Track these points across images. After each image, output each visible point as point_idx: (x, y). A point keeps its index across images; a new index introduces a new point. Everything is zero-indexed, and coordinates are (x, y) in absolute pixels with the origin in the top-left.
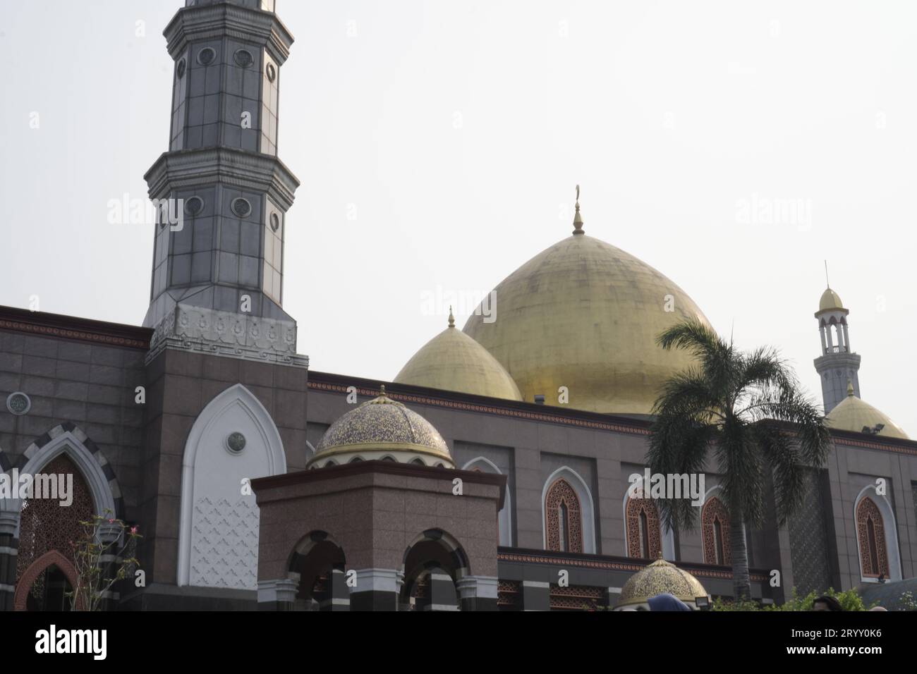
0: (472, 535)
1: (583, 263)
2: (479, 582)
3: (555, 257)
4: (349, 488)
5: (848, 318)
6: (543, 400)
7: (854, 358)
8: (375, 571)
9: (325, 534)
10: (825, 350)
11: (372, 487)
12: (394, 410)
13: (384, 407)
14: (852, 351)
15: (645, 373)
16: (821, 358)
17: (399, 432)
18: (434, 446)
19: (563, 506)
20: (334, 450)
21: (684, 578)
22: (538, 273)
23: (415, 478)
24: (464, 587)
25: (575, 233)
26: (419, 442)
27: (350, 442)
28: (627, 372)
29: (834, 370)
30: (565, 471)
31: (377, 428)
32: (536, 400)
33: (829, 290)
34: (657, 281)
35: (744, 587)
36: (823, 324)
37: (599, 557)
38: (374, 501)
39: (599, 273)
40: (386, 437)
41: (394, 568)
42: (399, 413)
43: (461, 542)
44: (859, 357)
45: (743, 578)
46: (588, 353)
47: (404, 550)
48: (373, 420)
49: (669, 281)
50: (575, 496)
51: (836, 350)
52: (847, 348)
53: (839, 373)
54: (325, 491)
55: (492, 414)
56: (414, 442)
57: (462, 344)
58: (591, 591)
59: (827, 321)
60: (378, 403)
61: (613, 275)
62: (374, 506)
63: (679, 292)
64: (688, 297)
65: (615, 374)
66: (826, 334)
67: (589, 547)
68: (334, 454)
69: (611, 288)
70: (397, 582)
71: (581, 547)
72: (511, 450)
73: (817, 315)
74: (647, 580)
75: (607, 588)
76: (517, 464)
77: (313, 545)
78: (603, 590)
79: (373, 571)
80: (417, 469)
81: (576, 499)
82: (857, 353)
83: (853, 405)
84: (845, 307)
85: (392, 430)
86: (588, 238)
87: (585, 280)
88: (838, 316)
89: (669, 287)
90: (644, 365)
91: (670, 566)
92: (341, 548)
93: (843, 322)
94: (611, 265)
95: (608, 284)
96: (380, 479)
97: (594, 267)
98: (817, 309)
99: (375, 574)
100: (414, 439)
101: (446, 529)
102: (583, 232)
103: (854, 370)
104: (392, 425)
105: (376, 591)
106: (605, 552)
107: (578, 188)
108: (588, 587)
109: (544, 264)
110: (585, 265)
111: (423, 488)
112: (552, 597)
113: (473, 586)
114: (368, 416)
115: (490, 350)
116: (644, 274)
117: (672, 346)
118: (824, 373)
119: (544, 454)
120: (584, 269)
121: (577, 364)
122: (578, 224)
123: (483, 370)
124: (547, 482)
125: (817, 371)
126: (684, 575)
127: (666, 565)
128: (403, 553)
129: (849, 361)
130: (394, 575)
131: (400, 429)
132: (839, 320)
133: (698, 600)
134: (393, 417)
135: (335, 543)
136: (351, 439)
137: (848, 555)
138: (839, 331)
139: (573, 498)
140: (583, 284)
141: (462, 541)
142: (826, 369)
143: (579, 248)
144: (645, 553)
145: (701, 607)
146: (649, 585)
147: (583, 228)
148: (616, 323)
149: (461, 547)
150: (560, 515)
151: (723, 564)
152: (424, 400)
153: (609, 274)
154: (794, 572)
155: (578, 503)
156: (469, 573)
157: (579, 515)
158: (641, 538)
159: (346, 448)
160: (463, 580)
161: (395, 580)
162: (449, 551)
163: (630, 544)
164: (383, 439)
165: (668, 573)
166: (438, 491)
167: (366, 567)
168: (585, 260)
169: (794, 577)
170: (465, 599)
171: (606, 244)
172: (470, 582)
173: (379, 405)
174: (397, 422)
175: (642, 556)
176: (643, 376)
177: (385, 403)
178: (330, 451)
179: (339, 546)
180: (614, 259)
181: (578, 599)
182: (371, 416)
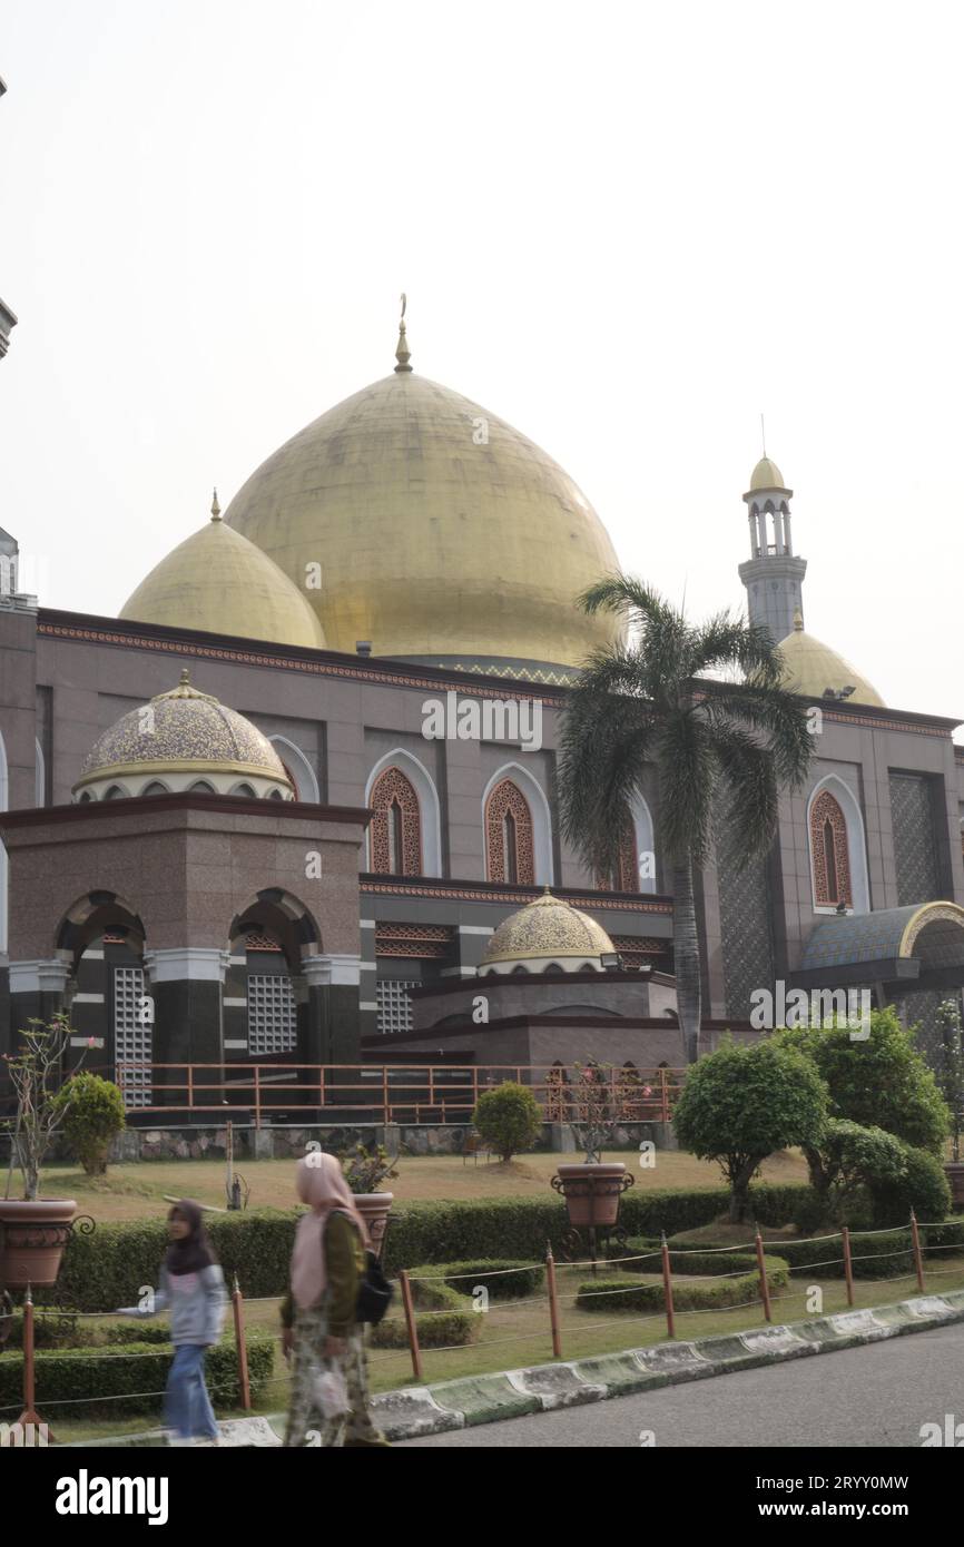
0: (326, 896)
1: (413, 420)
2: (334, 962)
3: (368, 410)
4: (149, 829)
5: (792, 504)
6: (368, 649)
7: (798, 564)
8: (192, 952)
9: (113, 896)
10: (756, 551)
11: (185, 830)
12: (206, 709)
13: (191, 704)
14: (794, 553)
15: (503, 593)
16: (749, 563)
17: (216, 744)
18: (266, 764)
19: (396, 807)
20: (119, 769)
21: (582, 923)
22: (344, 434)
23: (246, 816)
24: (312, 969)
25: (398, 369)
26: (245, 759)
27: (143, 758)
28: (479, 592)
29: (769, 581)
30: (400, 754)
31: (183, 737)
32: (359, 649)
33: (765, 459)
34: (524, 451)
35: (689, 957)
36: (754, 511)
37: (446, 883)
38: (189, 850)
39: (437, 438)
40: (198, 752)
41: (216, 947)
42: (214, 714)
43: (309, 907)
44: (804, 563)
45: (689, 944)
46: (418, 560)
47: (231, 921)
48: (177, 726)
49: (543, 452)
50: (413, 792)
51: (772, 552)
52: (787, 549)
53: (775, 586)
54: (112, 833)
55: (294, 670)
56: (238, 759)
57: (233, 550)
58: (434, 931)
59: (761, 507)
60: (180, 697)
61: (460, 441)
62: (188, 857)
63: (555, 469)
64: (568, 477)
65: (460, 595)
66: (757, 526)
67: (432, 867)
68: (119, 775)
69: (456, 460)
70: (221, 967)
71: (419, 867)
72: (321, 726)
73: (746, 497)
74: (528, 926)
75: (457, 927)
76: (330, 745)
77: (92, 911)
78: (452, 930)
79: (186, 952)
80: (245, 803)
81: (415, 796)
82: (803, 558)
83: (800, 644)
84: (787, 487)
85: (206, 741)
86: (417, 379)
87: (417, 449)
88: (777, 500)
89: (541, 461)
90: (504, 582)
91: (561, 905)
92: (137, 916)
93: (784, 508)
94: (456, 426)
95: (452, 456)
96: (197, 819)
97: (431, 429)
98: (747, 489)
99: (190, 956)
100: (238, 753)
101: (289, 889)
102: (410, 369)
103: (796, 582)
104: (205, 733)
105: (192, 980)
106: (455, 875)
107: (404, 297)
108: (430, 926)
109: (353, 419)
110: (417, 424)
111: (256, 830)
112: (378, 941)
113: (325, 969)
114: (169, 718)
115: (269, 552)
116: (507, 441)
117: (598, 610)
118: (752, 585)
119: (369, 730)
120: (415, 431)
121: (403, 579)
122: (403, 356)
123: (266, 591)
124: (374, 771)
125: (743, 582)
126: (583, 919)
127: (556, 904)
128: (230, 925)
129: (790, 568)
130: (217, 957)
131: (217, 740)
132: (778, 506)
133: (603, 956)
134: (206, 721)
135: (128, 909)
136: (145, 753)
137: (796, 876)
138: (776, 523)
139: (410, 795)
140: (414, 454)
141: (310, 905)
142: (756, 580)
143: (406, 396)
144: (510, 875)
145: (607, 967)
146: (531, 933)
147: (410, 362)
148: (462, 517)
149: (310, 913)
150: (391, 820)
151: (620, 889)
152: (193, 650)
153: (453, 440)
154: (720, 899)
155: (416, 802)
156: (321, 951)
157: (417, 820)
158: (506, 852)
159: (137, 768)
160: (312, 960)
161: (217, 964)
162: (291, 919)
163: (489, 861)
164: (193, 754)
165: (559, 916)
166: (277, 834)
167: (178, 946)
168: (415, 416)
169: (721, 908)
170: (314, 987)
171: (446, 389)
172: (323, 963)
173: (184, 701)
174: (213, 729)
175: (507, 881)
176: (500, 599)
177: (190, 697)
178: (112, 771)
179: (133, 914)
180: (460, 415)
181: (414, 942)
182: (173, 719)
